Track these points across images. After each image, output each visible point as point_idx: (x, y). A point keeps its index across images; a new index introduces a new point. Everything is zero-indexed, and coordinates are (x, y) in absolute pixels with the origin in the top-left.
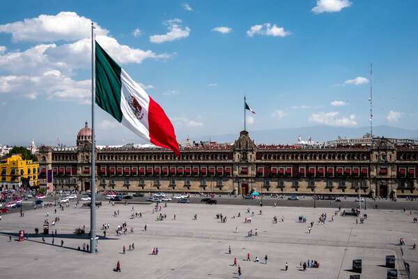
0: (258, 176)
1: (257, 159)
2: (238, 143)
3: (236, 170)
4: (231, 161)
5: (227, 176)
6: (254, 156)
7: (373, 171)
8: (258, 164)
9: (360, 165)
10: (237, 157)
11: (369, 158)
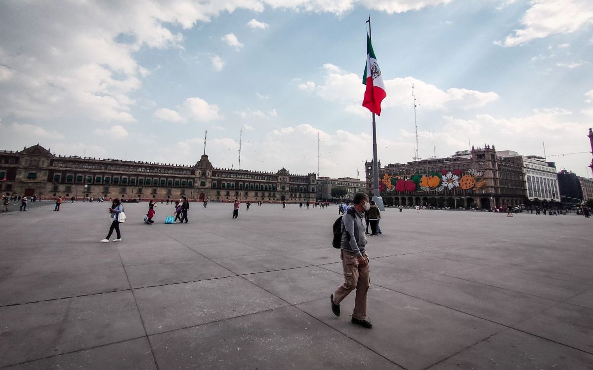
0: (213, 187)
1: (212, 176)
2: (200, 163)
3: (197, 183)
4: (193, 176)
5: (191, 186)
6: (211, 173)
7: (278, 187)
8: (213, 180)
9: (273, 183)
10: (198, 173)
11: (277, 180)
